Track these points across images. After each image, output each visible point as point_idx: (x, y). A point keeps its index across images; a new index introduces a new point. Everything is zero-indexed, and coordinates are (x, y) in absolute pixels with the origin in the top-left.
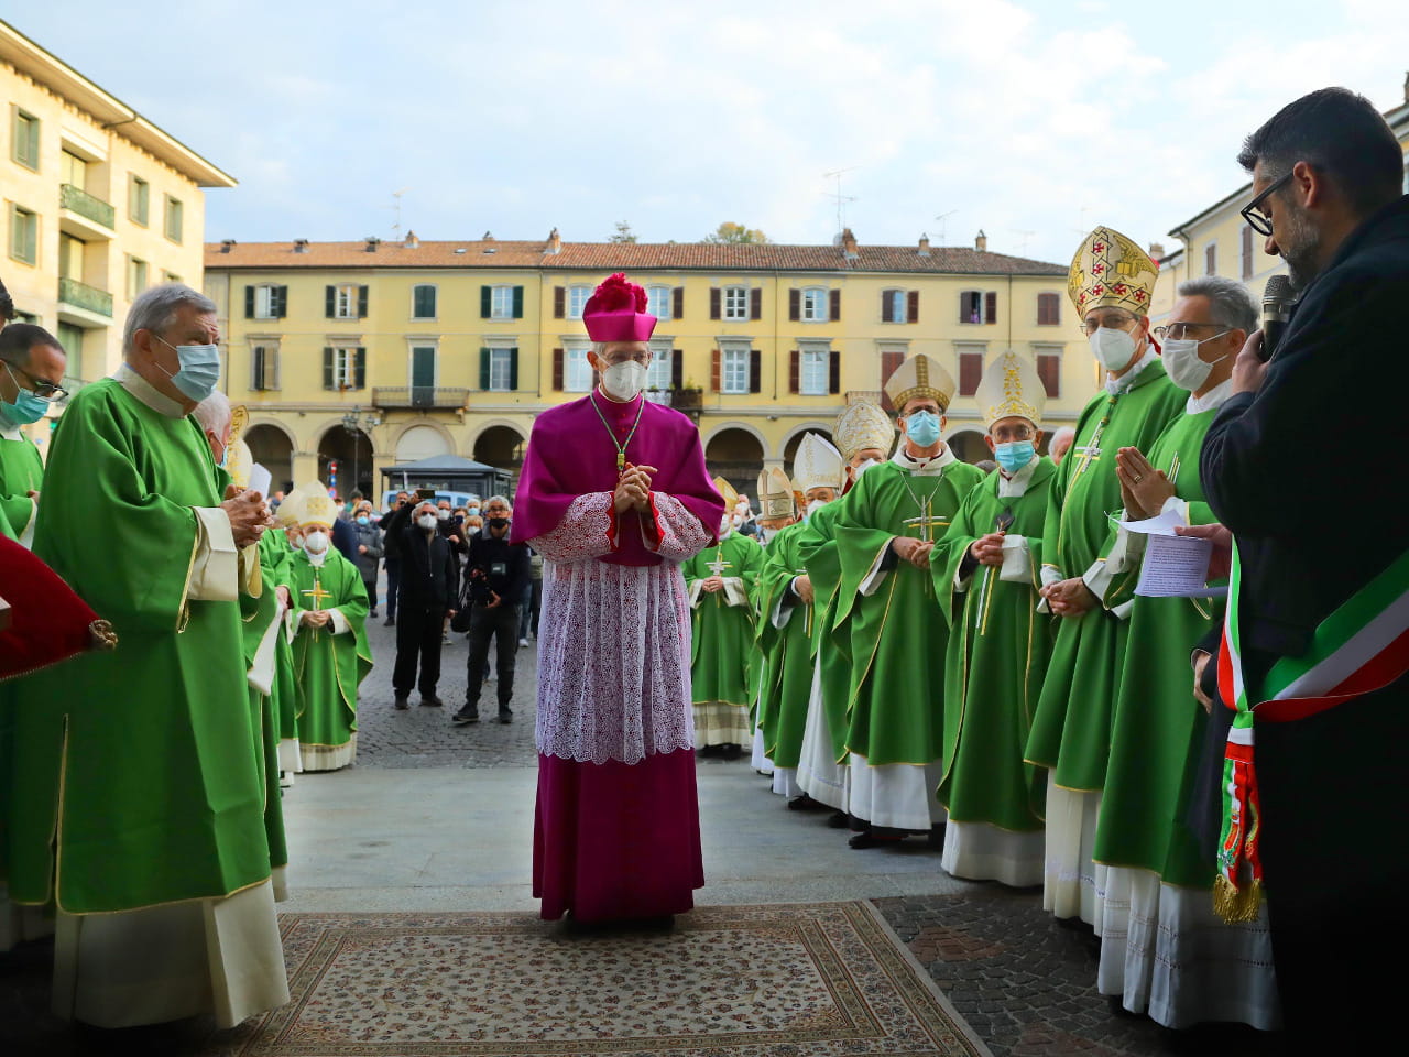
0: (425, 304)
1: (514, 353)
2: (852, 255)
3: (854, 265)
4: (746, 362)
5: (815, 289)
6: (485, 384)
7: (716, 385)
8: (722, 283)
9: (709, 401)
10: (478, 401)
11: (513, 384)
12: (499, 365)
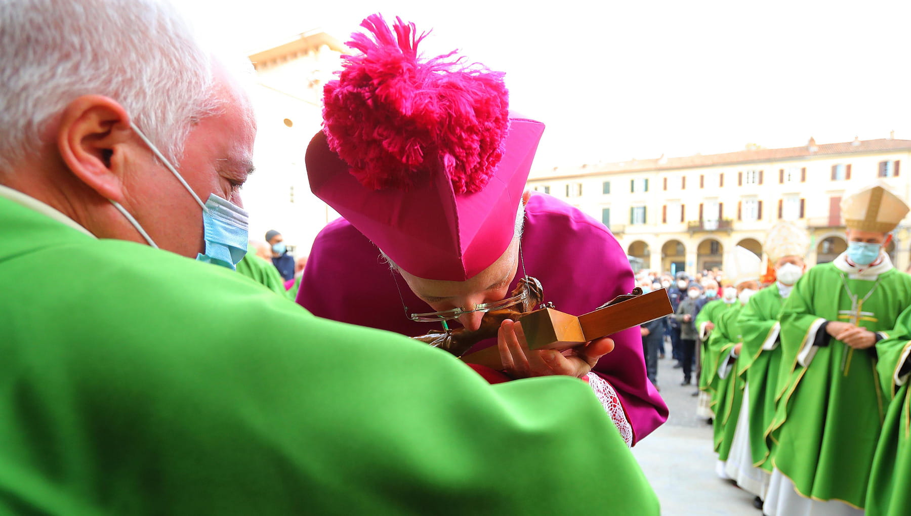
0: (606, 189)
1: (645, 208)
2: (813, 149)
3: (815, 154)
4: (756, 206)
5: (792, 168)
6: (632, 222)
7: (739, 218)
8: (744, 169)
9: (736, 225)
10: (629, 229)
11: (644, 221)
12: (638, 214)
